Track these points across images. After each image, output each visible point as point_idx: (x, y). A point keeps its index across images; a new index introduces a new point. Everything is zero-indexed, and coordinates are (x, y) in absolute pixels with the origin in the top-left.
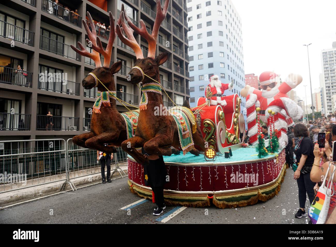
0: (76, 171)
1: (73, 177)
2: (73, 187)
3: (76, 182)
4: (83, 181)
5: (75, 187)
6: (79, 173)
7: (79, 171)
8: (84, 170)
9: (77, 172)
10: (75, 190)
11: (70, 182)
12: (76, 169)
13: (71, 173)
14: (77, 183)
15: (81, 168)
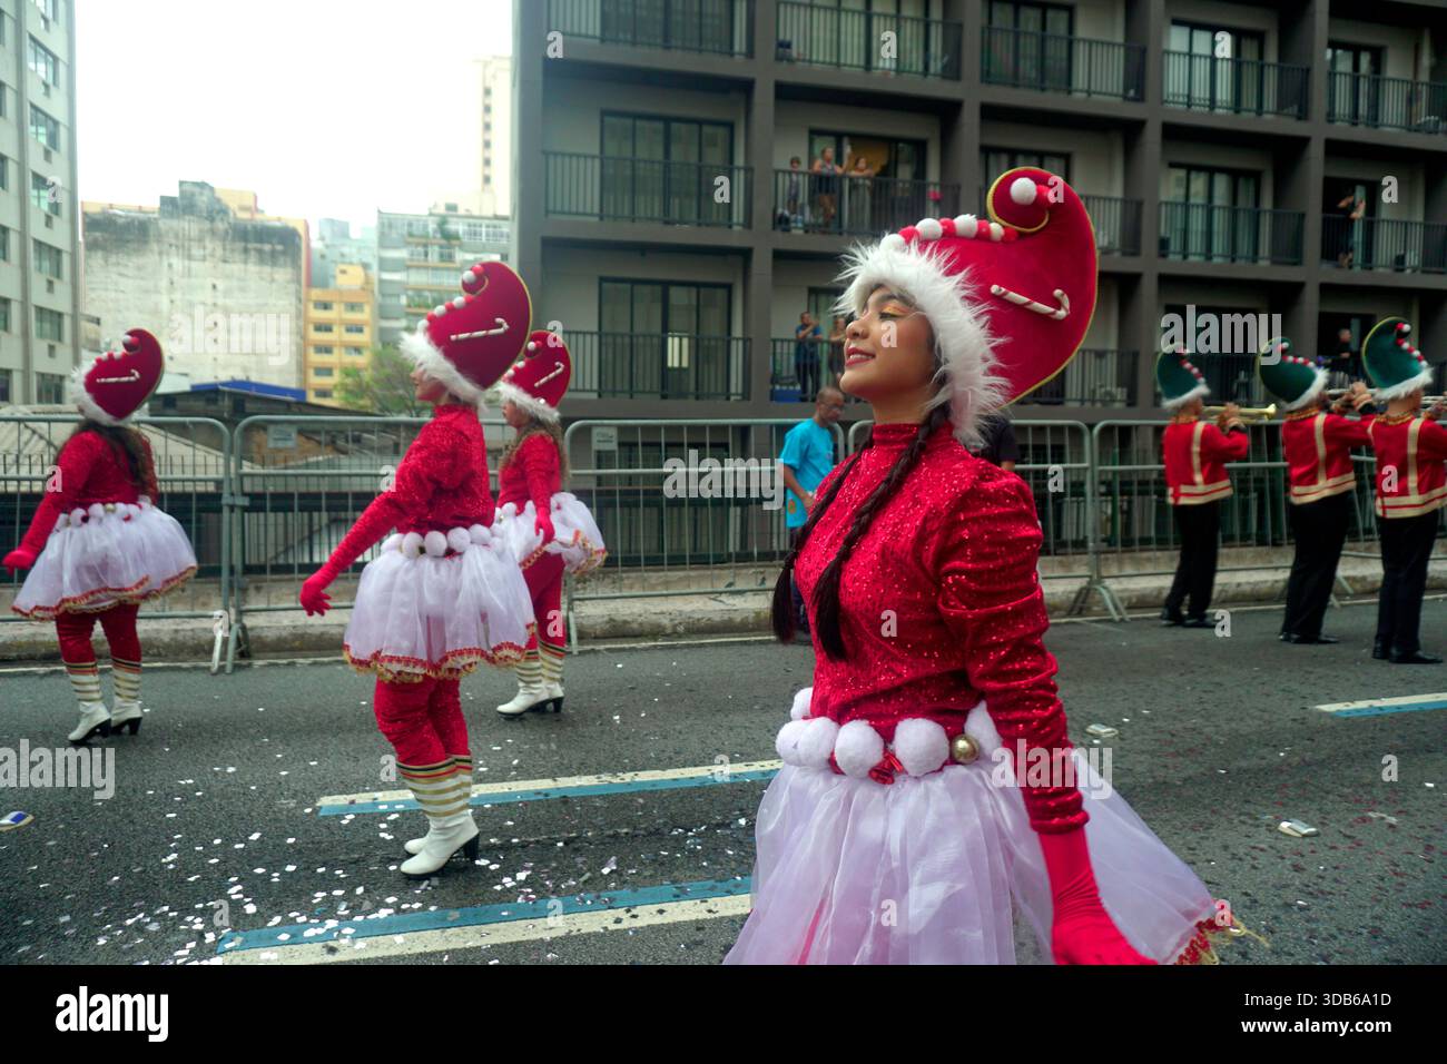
0: (1127, 555)
1: (1115, 571)
2: (1116, 608)
3: (1126, 595)
4: (1155, 593)
5: (1122, 609)
6: (1138, 562)
7: (1138, 555)
8: (1159, 554)
9: (1131, 558)
10: (1122, 620)
11: (1105, 588)
12: (1128, 543)
13: (1107, 559)
14: (1130, 599)
15: (1145, 541)
